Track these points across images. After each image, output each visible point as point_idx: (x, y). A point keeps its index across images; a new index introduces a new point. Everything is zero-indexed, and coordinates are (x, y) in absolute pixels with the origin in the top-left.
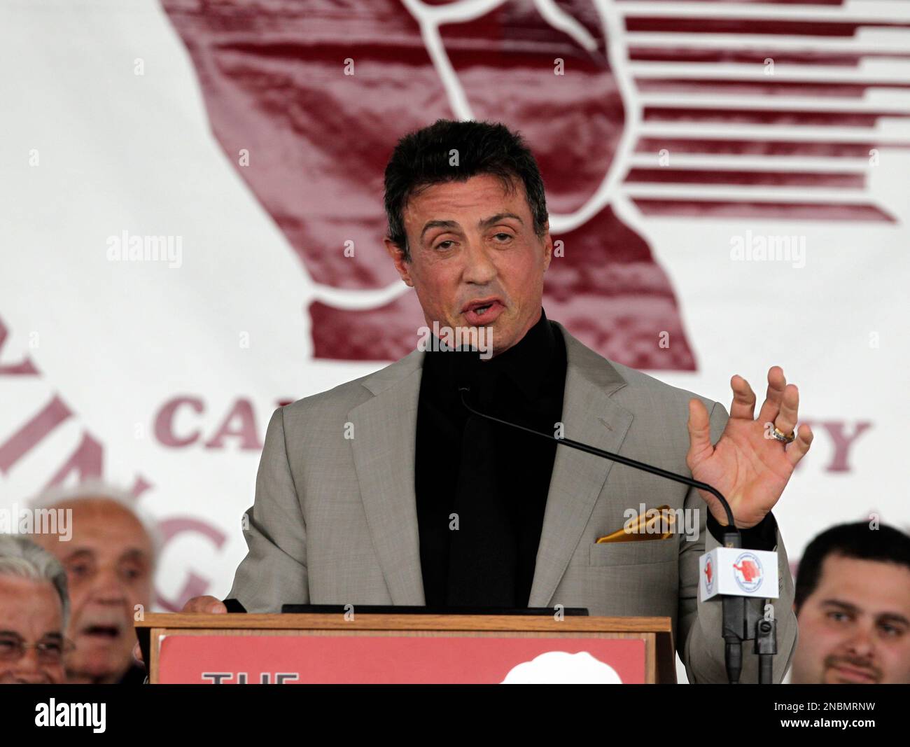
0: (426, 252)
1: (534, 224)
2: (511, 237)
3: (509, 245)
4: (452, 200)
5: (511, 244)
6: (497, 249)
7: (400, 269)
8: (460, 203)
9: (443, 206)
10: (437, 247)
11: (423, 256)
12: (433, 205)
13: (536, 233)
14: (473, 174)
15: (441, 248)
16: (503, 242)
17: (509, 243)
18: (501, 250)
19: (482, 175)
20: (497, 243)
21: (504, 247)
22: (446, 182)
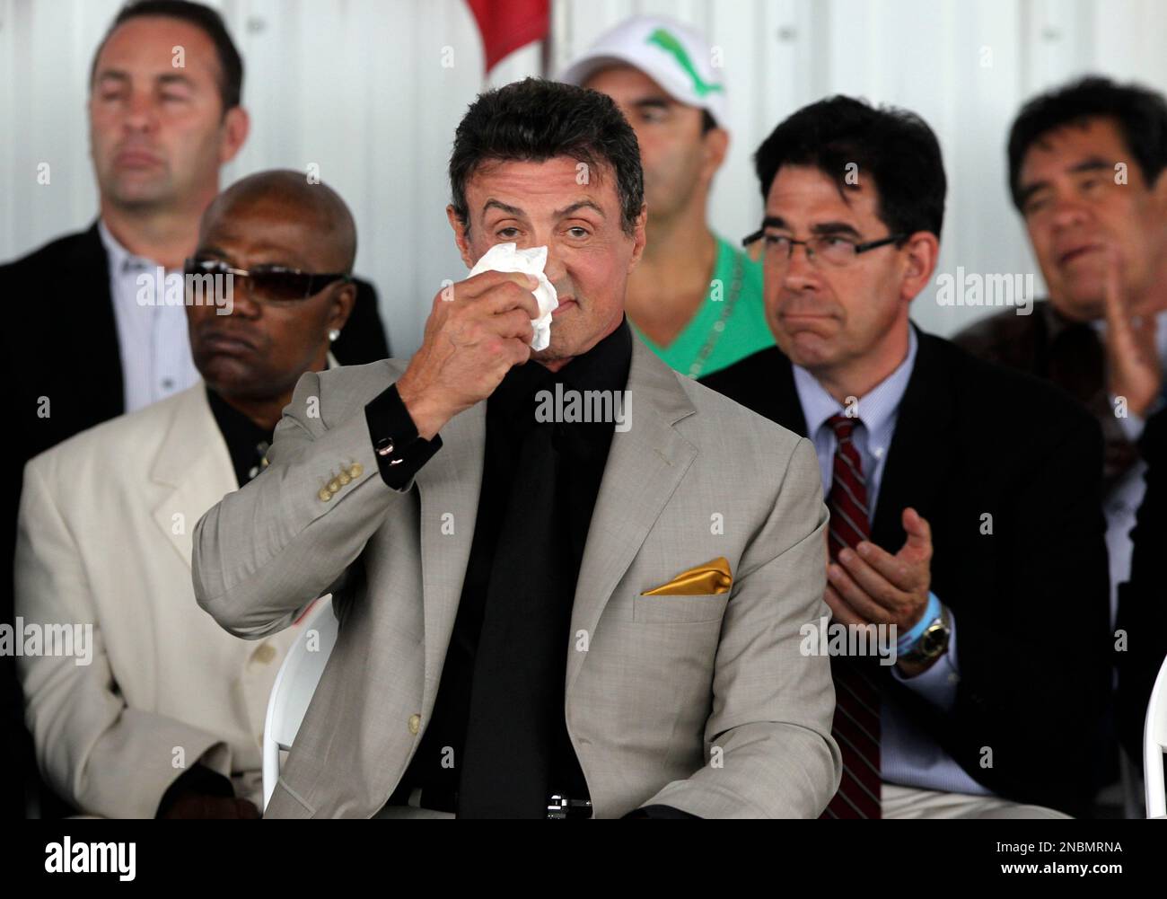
0: (487, 235)
1: (622, 218)
2: (588, 232)
3: (586, 242)
4: (521, 182)
5: (589, 241)
6: (570, 246)
7: (461, 246)
8: (532, 189)
9: (511, 189)
10: (498, 233)
11: (483, 239)
12: (499, 184)
13: (623, 230)
14: (552, 155)
15: (503, 234)
16: (579, 238)
17: (587, 239)
18: (574, 247)
19: (563, 157)
20: (570, 239)
21: (579, 244)
22: (519, 160)
